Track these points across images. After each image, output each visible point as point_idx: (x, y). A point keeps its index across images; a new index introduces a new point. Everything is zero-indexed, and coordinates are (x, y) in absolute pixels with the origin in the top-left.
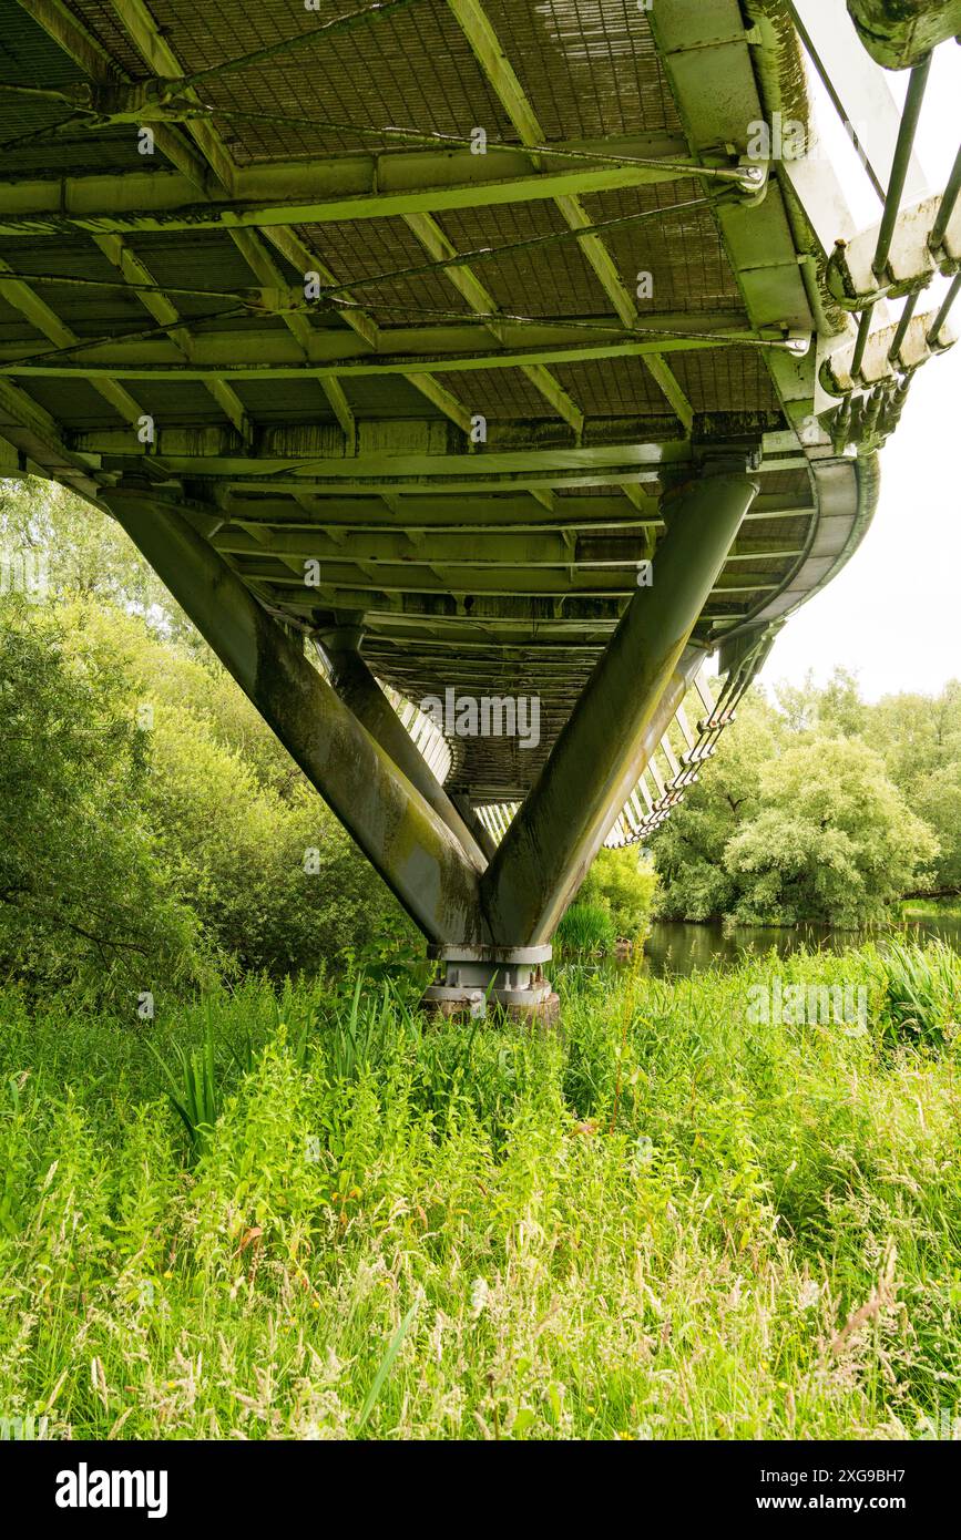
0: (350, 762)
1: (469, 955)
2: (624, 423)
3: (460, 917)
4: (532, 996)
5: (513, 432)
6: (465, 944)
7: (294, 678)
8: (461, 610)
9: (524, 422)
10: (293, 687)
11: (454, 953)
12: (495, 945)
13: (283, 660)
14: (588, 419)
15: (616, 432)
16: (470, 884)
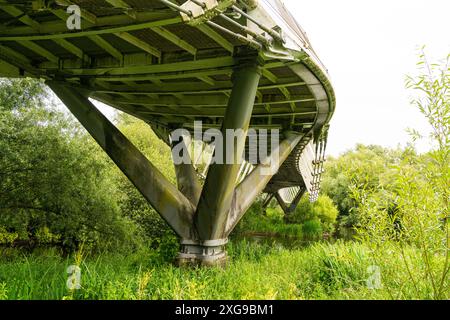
0: (141, 174)
1: (191, 242)
2: (210, 51)
3: (188, 228)
4: (214, 257)
5: (174, 55)
6: (190, 238)
7: (119, 145)
9: (177, 52)
10: (119, 148)
11: (186, 241)
12: (200, 238)
13: (114, 139)
14: (198, 50)
15: (208, 54)
16: (190, 217)
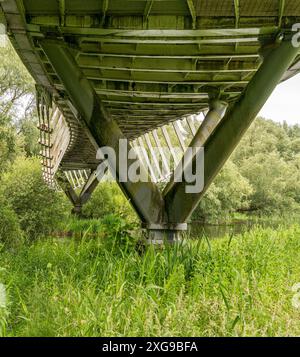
8: (130, 88)
10: (105, 120)
11: (153, 226)
12: (169, 223)
